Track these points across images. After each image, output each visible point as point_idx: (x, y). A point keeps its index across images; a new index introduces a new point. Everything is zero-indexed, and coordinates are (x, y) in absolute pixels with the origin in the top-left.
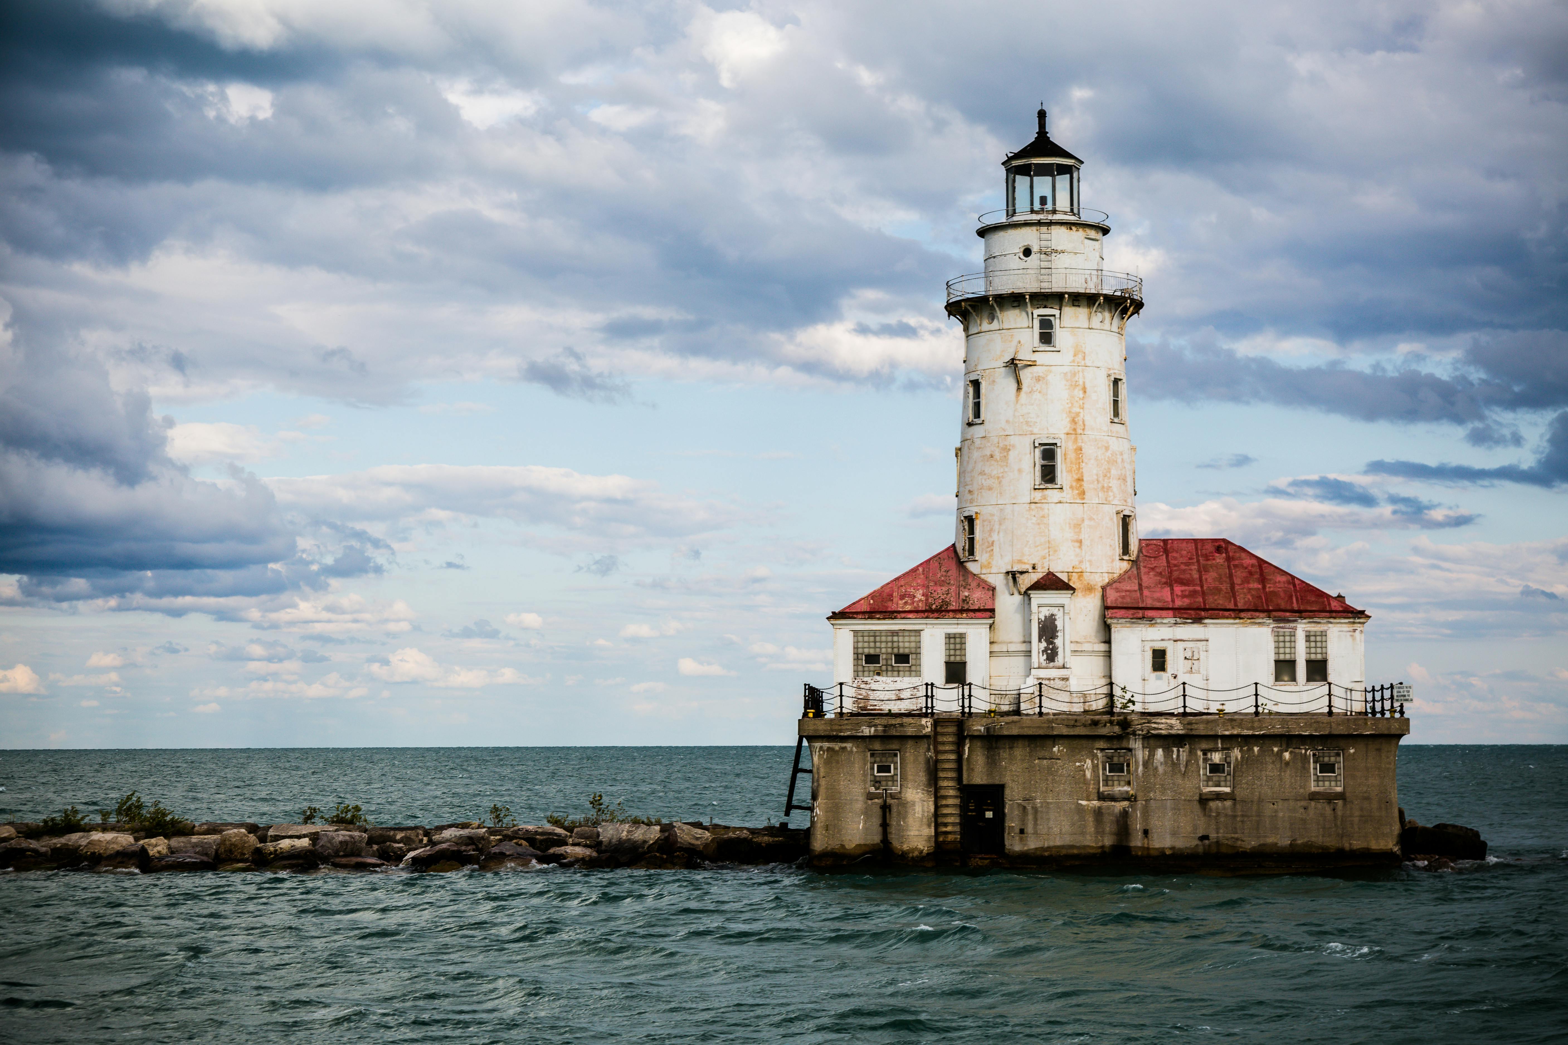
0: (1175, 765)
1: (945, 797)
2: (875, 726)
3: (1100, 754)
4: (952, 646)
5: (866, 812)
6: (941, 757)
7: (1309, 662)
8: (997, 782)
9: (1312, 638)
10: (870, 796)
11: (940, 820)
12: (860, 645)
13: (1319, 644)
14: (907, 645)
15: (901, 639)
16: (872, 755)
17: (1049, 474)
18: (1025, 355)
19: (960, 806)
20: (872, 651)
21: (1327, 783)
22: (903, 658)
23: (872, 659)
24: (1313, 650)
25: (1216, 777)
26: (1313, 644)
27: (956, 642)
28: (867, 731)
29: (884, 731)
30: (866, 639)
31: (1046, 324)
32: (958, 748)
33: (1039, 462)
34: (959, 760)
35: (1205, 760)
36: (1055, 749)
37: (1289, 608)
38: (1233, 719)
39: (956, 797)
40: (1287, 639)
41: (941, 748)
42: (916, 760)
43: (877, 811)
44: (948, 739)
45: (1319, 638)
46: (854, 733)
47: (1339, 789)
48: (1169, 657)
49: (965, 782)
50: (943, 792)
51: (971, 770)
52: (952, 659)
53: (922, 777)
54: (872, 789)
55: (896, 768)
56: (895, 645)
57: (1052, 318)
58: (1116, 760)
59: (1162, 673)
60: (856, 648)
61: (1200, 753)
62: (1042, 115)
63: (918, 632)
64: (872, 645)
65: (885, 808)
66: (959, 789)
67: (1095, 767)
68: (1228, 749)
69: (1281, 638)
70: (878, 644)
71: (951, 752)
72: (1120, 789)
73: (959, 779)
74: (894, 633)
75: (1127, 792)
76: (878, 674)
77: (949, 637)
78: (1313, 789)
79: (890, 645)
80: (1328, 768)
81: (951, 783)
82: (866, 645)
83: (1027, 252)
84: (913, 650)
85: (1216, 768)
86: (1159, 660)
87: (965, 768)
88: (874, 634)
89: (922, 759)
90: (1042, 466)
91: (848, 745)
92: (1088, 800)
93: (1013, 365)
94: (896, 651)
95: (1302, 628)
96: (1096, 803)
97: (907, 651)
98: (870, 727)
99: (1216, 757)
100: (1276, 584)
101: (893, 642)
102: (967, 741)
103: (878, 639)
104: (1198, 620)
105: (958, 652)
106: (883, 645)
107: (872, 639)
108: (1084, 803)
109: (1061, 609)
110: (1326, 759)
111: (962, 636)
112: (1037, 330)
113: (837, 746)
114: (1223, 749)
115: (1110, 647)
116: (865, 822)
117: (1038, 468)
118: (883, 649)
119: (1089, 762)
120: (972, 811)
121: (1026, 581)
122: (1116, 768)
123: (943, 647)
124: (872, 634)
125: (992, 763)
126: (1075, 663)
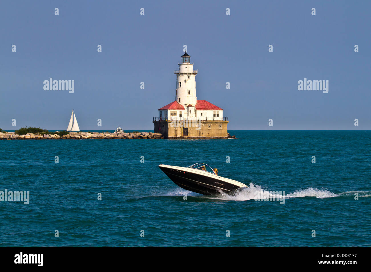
0: (205, 126)
5: (174, 131)
7: (217, 115)
8: (187, 128)
10: (174, 129)
11: (182, 132)
17: (189, 93)
18: (187, 80)
22: (175, 114)
23: (172, 114)
26: (217, 113)
27: (181, 112)
31: (189, 76)
33: (188, 92)
37: (215, 109)
38: (211, 121)
39: (183, 129)
47: (222, 128)
48: (203, 114)
50: (181, 129)
59: (202, 116)
60: (170, 113)
63: (177, 111)
65: (176, 130)
68: (211, 124)
69: (214, 112)
70: (172, 112)
74: (174, 111)
76: (173, 116)
78: (219, 128)
80: (220, 126)
83: (186, 68)
85: (209, 126)
86: (202, 114)
93: (186, 81)
95: (216, 111)
99: (209, 125)
100: (213, 106)
104: (206, 110)
109: (192, 109)
115: (196, 113)
120: (184, 131)
121: (187, 105)
123: (179, 113)
126: (193, 114)
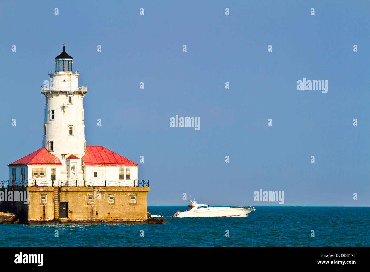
0: (103, 198)
1: (56, 205)
2: (43, 189)
3: (88, 195)
4: (53, 171)
5: (40, 208)
6: (55, 196)
7: (126, 175)
8: (67, 201)
9: (127, 170)
10: (41, 204)
11: (55, 210)
12: (33, 171)
13: (128, 171)
14: (43, 171)
15: (42, 170)
16: (41, 195)
17: (71, 132)
18: (65, 105)
19: (59, 207)
20: (36, 173)
21: (133, 201)
22: (42, 174)
23: (36, 174)
24: (127, 172)
25: (111, 200)
26: (127, 171)
27: (54, 170)
28: (41, 190)
29: (45, 190)
30: (35, 170)
31: (70, 98)
32: (59, 194)
33: (69, 130)
34: (59, 197)
35: (109, 196)
36: (79, 194)
37: (122, 163)
38: (115, 187)
39: (58, 205)
40: (122, 170)
41: (55, 194)
42: (50, 197)
43: (43, 208)
44: (57, 192)
45: (128, 170)
46: (38, 191)
47: (136, 203)
48: (98, 174)
49: (60, 201)
50: (55, 204)
51: (61, 199)
52: (53, 174)
53: (52, 200)
54: (41, 203)
55: (46, 198)
56: (41, 171)
57: (71, 97)
58: (91, 197)
59: (96, 177)
60: (32, 172)
61: (108, 195)
62: (64, 47)
63: (46, 168)
64: (36, 171)
65: (44, 207)
66: (59, 203)
67: (87, 198)
68: (114, 194)
69: (121, 170)
70: (37, 171)
71: (57, 195)
72: (91, 203)
73: (59, 201)
74: (40, 168)
75: (93, 203)
76: (37, 177)
77: (52, 169)
78: (130, 203)
79: (40, 171)
80: (133, 198)
81: (57, 202)
82: (34, 171)
83: (65, 81)
84: (44, 172)
85: (111, 198)
86: (96, 175)
87: (60, 198)
88: (36, 169)
89: (52, 196)
90: (70, 131)
91: (37, 193)
92: (85, 205)
93: (63, 108)
94: (41, 172)
95: (125, 167)
96: (87, 206)
97: (43, 172)
98: (42, 189)
99: (111, 196)
100: (117, 157)
101: (40, 170)
102: (61, 192)
103: (37, 170)
104: (104, 165)
105: (54, 173)
106: (38, 171)
107: (36, 170)
108: (84, 206)
109: (76, 163)
110: (133, 196)
111: (55, 169)
112: (68, 100)
113: (34, 193)
114: (113, 194)
115: (84, 172)
116: (40, 210)
117: (69, 131)
118: (38, 172)
119: (85, 197)
120: (61, 208)
121: (67, 157)
122: (91, 198)
123: (51, 171)
124: (36, 168)
125: (66, 197)
126: (78, 175)
